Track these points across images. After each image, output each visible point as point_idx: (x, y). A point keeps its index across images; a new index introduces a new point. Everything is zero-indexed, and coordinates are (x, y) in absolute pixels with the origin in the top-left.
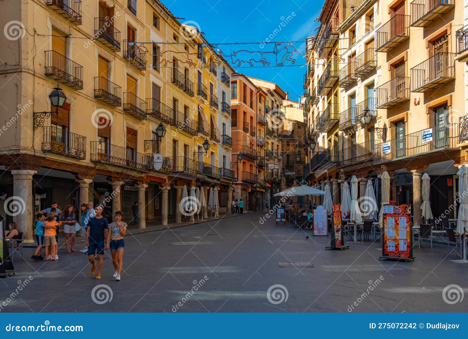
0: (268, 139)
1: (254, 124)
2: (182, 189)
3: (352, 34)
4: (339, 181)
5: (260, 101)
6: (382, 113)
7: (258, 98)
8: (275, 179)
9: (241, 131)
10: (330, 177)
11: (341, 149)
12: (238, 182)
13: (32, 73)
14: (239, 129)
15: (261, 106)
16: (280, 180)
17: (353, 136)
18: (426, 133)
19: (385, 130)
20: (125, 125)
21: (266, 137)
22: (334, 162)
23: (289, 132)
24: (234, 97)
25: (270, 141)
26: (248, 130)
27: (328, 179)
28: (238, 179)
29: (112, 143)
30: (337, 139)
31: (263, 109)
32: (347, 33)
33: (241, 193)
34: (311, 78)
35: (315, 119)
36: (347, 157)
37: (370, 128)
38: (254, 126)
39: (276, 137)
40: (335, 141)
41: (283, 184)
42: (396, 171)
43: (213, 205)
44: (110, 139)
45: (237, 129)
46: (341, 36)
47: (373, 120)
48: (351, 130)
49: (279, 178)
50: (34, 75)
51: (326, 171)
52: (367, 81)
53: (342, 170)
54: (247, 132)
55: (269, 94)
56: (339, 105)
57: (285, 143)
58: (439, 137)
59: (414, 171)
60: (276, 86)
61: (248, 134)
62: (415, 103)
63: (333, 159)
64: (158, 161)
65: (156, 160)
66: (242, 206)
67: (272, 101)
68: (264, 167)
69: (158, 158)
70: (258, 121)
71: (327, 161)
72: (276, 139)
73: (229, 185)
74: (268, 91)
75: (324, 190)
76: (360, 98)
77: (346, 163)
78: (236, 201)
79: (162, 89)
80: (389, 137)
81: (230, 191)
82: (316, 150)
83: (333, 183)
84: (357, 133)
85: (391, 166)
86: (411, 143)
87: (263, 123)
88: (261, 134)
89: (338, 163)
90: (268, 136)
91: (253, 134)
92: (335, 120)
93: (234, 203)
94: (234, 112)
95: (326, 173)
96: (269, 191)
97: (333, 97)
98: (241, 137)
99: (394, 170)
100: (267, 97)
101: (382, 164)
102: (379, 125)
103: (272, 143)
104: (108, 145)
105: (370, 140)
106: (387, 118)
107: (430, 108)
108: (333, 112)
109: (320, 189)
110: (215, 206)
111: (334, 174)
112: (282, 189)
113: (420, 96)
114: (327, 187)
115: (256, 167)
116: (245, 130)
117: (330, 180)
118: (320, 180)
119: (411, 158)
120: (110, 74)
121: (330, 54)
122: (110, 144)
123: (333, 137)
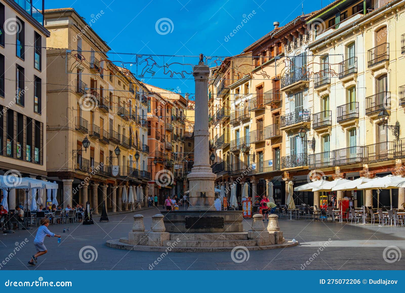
0: (174, 143)
1: (164, 133)
2: (123, 188)
3: (237, 91)
4: (230, 183)
5: (168, 112)
6: (253, 146)
7: (166, 109)
8: (179, 177)
9: (154, 139)
10: (225, 180)
11: (231, 164)
12: (152, 181)
13: (72, 130)
14: (153, 138)
15: (168, 115)
16: (183, 179)
17: (238, 156)
18: (270, 162)
19: (254, 155)
20: (99, 149)
21: (172, 142)
22: (227, 171)
23: (190, 134)
24: (149, 111)
25: (175, 145)
26: (159, 138)
27: (223, 181)
28: (152, 178)
29: (95, 161)
30: (229, 155)
31: (170, 118)
32: (235, 90)
33: (154, 190)
34: (211, 103)
35: (214, 137)
36: (234, 170)
37: (247, 153)
38: (163, 134)
39: (180, 140)
40: (228, 156)
41: (185, 182)
42: (260, 179)
43: (139, 200)
44: (94, 159)
45: (150, 138)
46: (231, 91)
47: (248, 149)
48: (237, 153)
49: (182, 176)
50: (73, 131)
51: (222, 175)
52: (245, 125)
53: (232, 177)
54: (158, 140)
55: (175, 105)
56: (230, 134)
57: (187, 145)
58: (278, 163)
59: (267, 180)
60: (181, 96)
61: (159, 141)
62: (267, 144)
63: (226, 169)
64: (115, 170)
65: (114, 170)
66: (156, 200)
67: (177, 109)
68: (170, 168)
69: (116, 168)
70: (166, 129)
71: (223, 170)
72: (180, 142)
73: (146, 183)
74: (174, 102)
75: (220, 189)
76: (241, 135)
77: (234, 173)
78: (151, 196)
79: (113, 121)
80: (256, 161)
81: (147, 188)
82: (215, 161)
83: (226, 184)
84: (240, 154)
85: (258, 176)
86: (266, 165)
87: (169, 131)
88: (168, 140)
89: (229, 172)
90: (174, 141)
91: (163, 141)
92: (227, 144)
93: (149, 198)
94: (149, 123)
95: (221, 177)
96: (174, 188)
97: (226, 127)
98: (154, 143)
99: (258, 179)
100: (173, 107)
101: (253, 175)
102: (251, 152)
103: (177, 146)
104: (93, 162)
105: (247, 161)
106: (255, 149)
107: (273, 148)
108: (226, 139)
109: (218, 188)
110: (141, 200)
111: (227, 179)
112: (184, 186)
113: (269, 141)
114: (222, 187)
115: (165, 168)
116: (157, 138)
117: (224, 182)
118: (218, 182)
119: (265, 173)
120: (94, 120)
121: (224, 98)
122: (94, 161)
123: (226, 153)
